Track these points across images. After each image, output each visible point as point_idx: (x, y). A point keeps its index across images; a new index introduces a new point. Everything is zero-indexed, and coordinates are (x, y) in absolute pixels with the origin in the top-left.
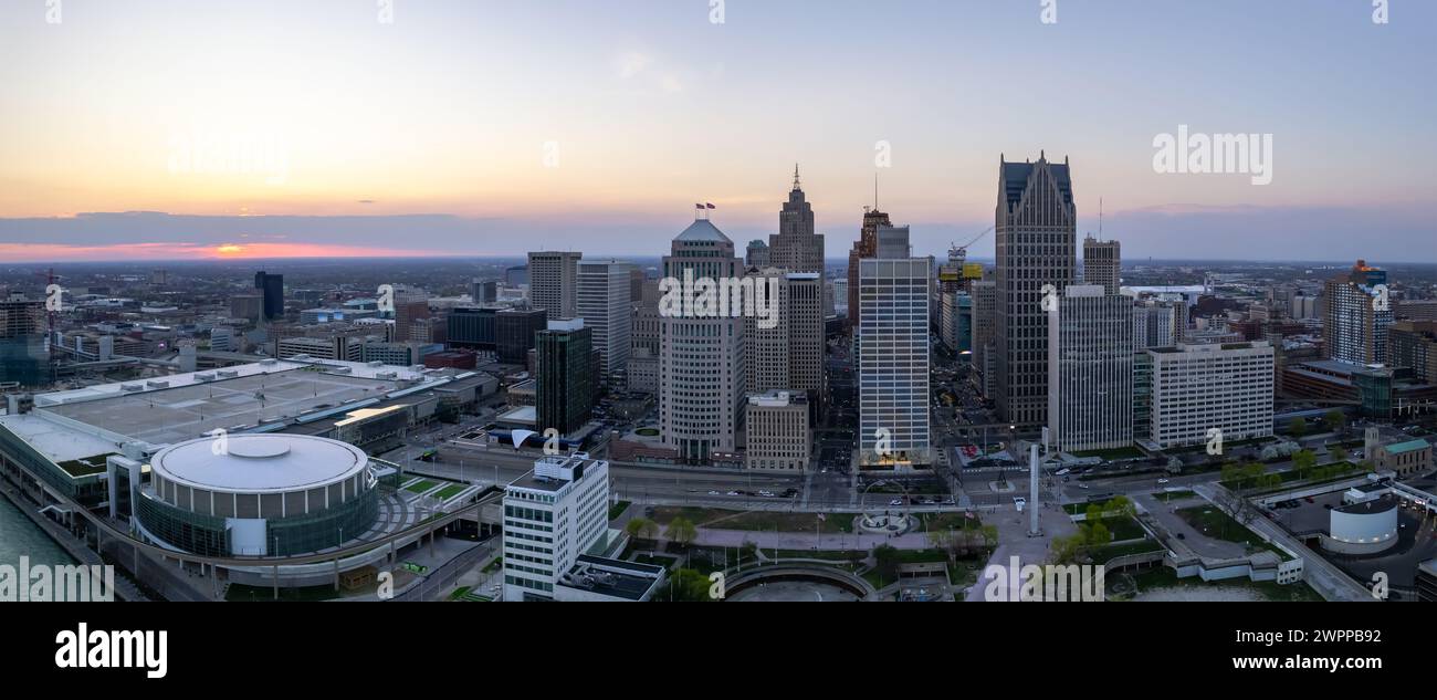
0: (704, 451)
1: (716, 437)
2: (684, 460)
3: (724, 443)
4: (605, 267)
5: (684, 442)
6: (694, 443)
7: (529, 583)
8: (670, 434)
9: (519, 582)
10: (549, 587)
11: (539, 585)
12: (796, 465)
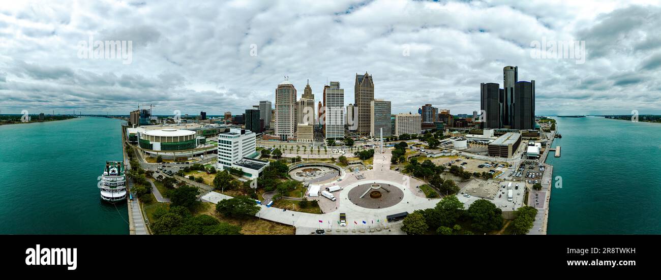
0: (286, 137)
1: (289, 134)
2: (281, 140)
3: (291, 135)
4: (265, 102)
5: (281, 135)
6: (283, 135)
7: (225, 163)
8: (277, 134)
9: (222, 163)
10: (230, 165)
11: (228, 164)
12: (310, 141)
